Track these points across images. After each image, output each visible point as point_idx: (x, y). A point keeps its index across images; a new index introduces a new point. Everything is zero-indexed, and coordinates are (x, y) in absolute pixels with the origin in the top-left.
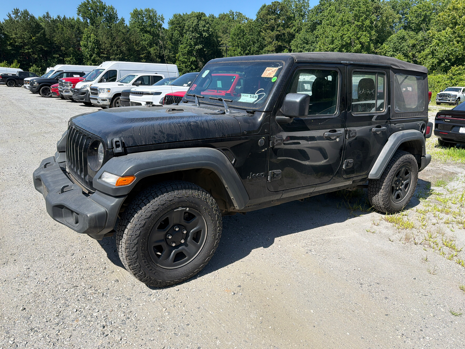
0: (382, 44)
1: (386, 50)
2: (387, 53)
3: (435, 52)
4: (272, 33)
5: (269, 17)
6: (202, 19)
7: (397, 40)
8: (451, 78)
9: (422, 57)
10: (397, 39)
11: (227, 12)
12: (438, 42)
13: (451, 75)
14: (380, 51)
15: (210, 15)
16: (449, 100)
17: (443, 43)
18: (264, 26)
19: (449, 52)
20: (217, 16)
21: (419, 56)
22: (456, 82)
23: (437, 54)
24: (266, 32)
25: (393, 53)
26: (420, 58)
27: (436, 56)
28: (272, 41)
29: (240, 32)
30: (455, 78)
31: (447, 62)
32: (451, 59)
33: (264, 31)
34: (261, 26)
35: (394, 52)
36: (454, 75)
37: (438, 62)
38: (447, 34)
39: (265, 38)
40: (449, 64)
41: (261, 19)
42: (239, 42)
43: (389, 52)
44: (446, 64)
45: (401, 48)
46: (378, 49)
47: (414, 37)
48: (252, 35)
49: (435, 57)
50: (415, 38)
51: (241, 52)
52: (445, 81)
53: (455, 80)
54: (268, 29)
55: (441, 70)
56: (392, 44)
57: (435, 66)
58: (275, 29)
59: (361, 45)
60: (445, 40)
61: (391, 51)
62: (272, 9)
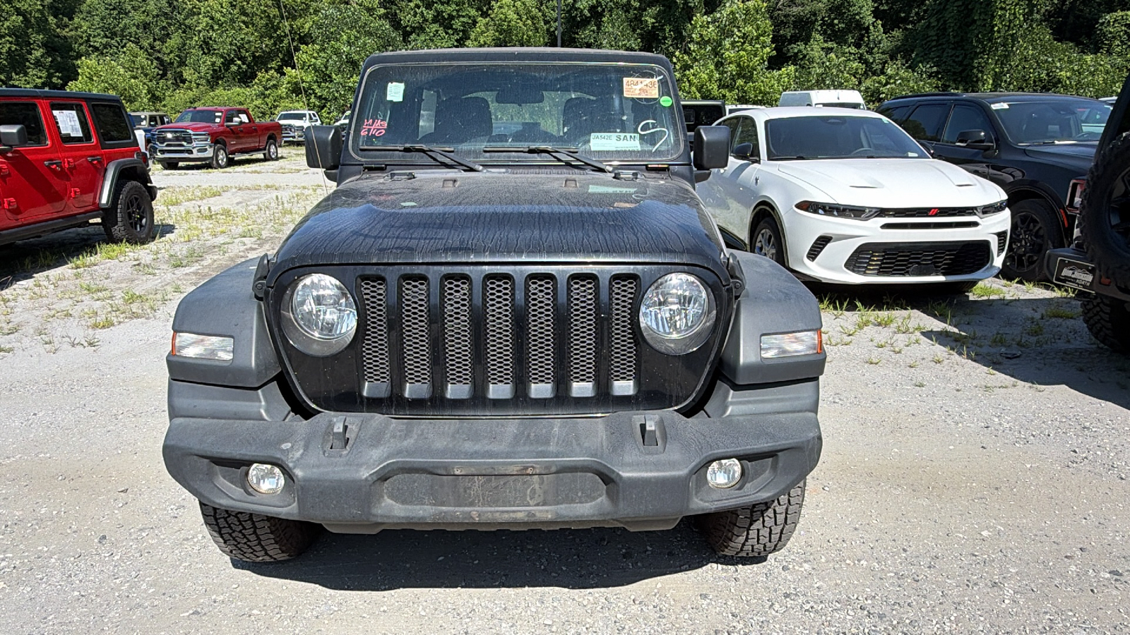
0: (71, 19)
1: (86, 32)
2: (91, 39)
3: (211, 42)
7: (108, 12)
8: (263, 94)
9: (171, 52)
10: (107, 9)
12: (210, 21)
13: (261, 88)
14: (73, 33)
16: (294, 137)
17: (220, 25)
19: (238, 44)
21: (164, 49)
22: (275, 101)
23: (215, 47)
25: (105, 39)
26: (169, 54)
27: (215, 50)
30: (269, 94)
31: (239, 62)
32: (245, 57)
35: (107, 37)
36: (267, 89)
37: (222, 63)
38: (222, 7)
40: (244, 66)
43: (95, 36)
44: (240, 67)
45: (123, 30)
46: (67, 30)
47: (139, 7)
49: (213, 54)
50: (143, 9)
52: (252, 100)
53: (271, 97)
55: (234, 79)
56: (97, 19)
57: (220, 71)
59: (21, 18)
60: (222, 19)
61: (99, 35)
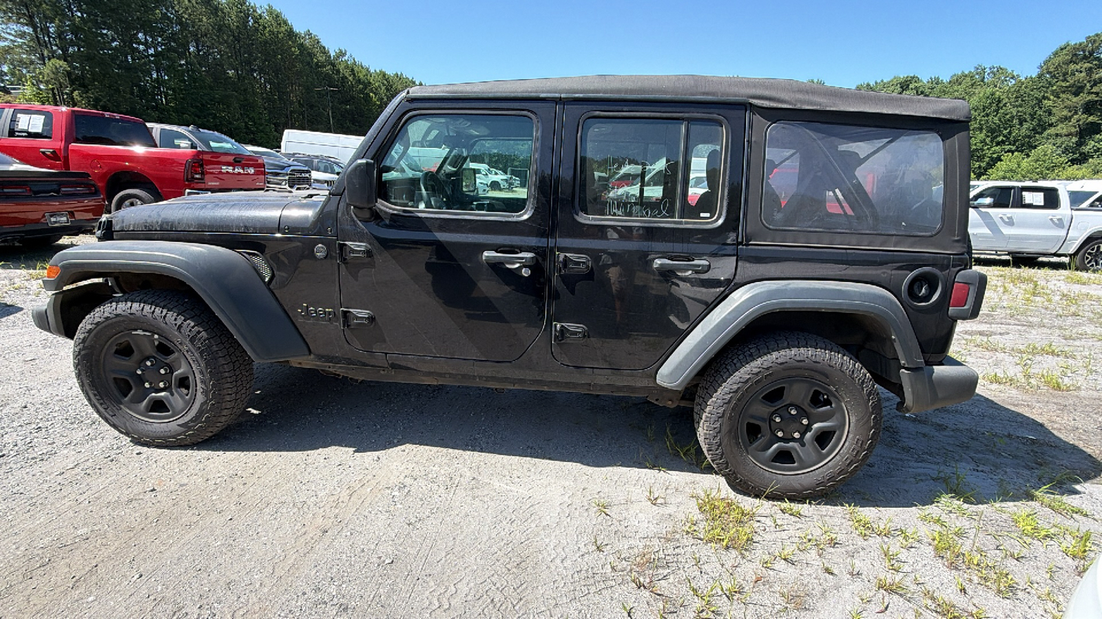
4: (1075, 99)
5: (1072, 67)
6: (910, 87)
11: (968, 69)
15: (931, 78)
18: (1055, 88)
20: (946, 78)
24: (1059, 98)
28: (1072, 116)
29: (990, 103)
33: (1052, 97)
34: (1048, 88)
39: (1054, 110)
41: (1049, 73)
42: (983, 122)
48: (1021, 106)
51: (984, 140)
54: (1063, 92)
58: (1086, 91)
62: (1084, 51)
